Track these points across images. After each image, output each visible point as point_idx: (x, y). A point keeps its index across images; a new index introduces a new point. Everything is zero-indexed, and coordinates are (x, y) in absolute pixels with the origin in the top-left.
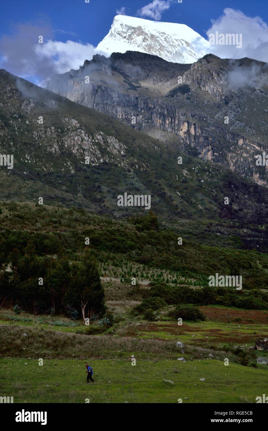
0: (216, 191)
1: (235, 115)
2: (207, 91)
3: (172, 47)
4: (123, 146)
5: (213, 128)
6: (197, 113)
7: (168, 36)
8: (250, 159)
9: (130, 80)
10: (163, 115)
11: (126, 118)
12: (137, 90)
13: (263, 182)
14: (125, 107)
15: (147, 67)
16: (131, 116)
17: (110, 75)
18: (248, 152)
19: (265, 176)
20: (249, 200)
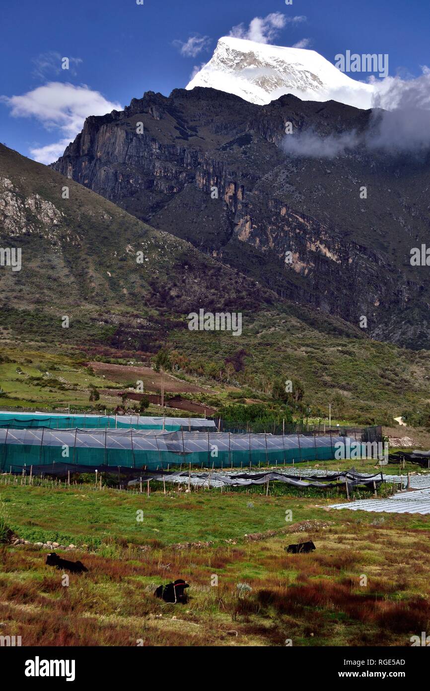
0: (160, 272)
1: (287, 176)
2: (274, 143)
3: (293, 81)
4: (59, 213)
5: (256, 193)
6: (251, 172)
7: (289, 66)
8: (291, 234)
9: (186, 127)
10: (209, 173)
11: (165, 176)
12: (187, 140)
13: (302, 264)
14: (167, 161)
15: (215, 110)
16: (172, 173)
17: (157, 120)
18: (289, 225)
19: (305, 256)
20: (199, 284)
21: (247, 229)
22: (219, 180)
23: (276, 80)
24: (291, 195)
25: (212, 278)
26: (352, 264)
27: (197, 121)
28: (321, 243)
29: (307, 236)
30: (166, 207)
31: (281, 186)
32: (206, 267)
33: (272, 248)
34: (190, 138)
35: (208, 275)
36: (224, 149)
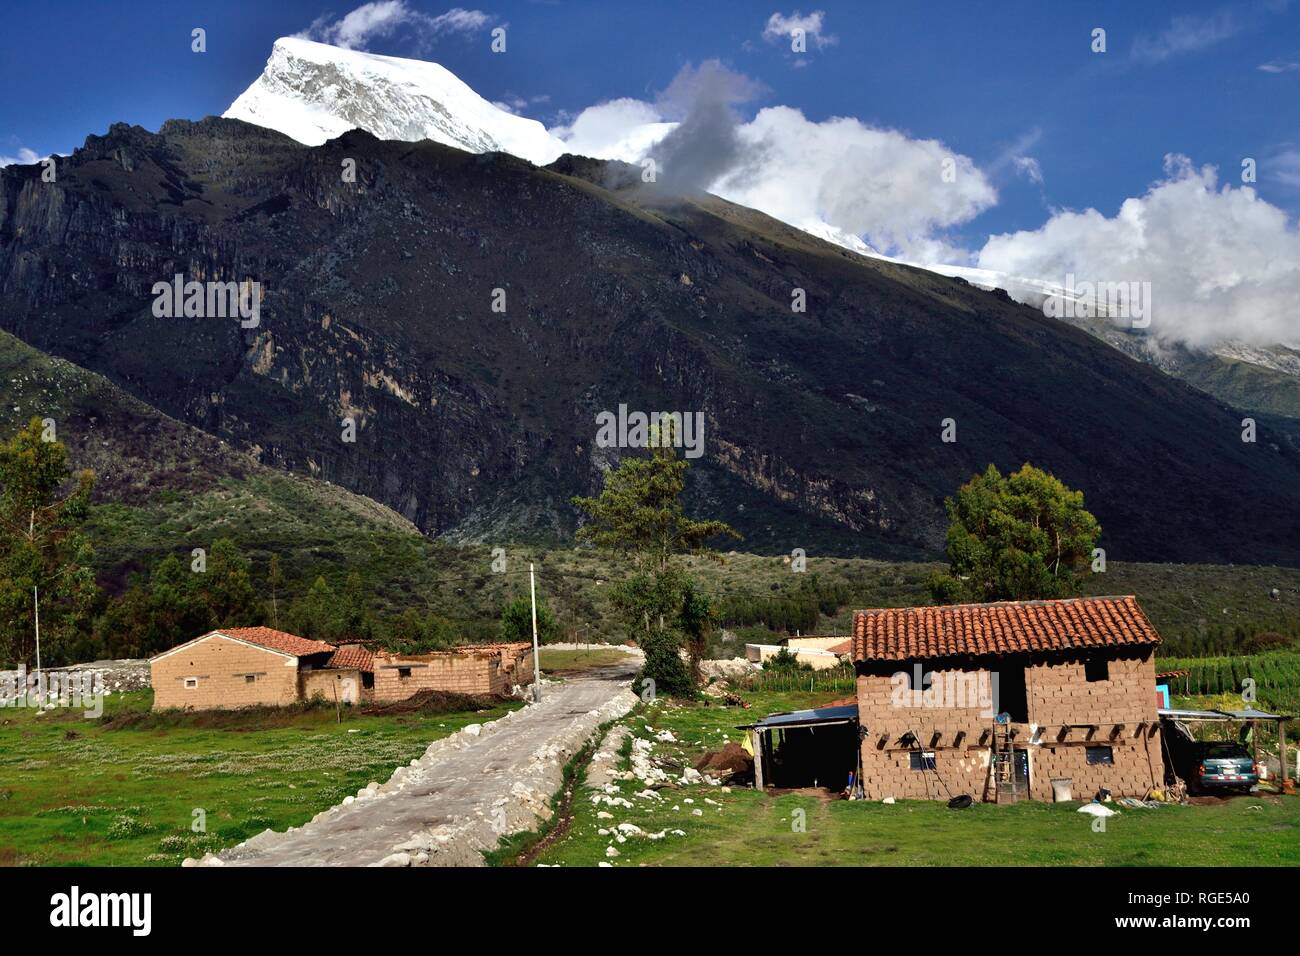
1: (338, 262)
2: (329, 210)
3: (403, 112)
5: (284, 292)
6: (284, 257)
7: (395, 88)
8: (339, 360)
9: (182, 183)
10: (210, 261)
11: (136, 267)
12: (182, 205)
13: (357, 411)
14: (142, 241)
15: (238, 155)
16: (149, 262)
17: (128, 172)
18: (335, 345)
19: (361, 397)
20: (109, 449)
21: (267, 354)
22: (228, 273)
23: (373, 110)
24: (341, 294)
25: (139, 438)
26: (436, 407)
27: (204, 173)
28: (386, 374)
29: (365, 362)
30: (134, 321)
31: (326, 280)
32: (131, 418)
33: (309, 384)
34: (186, 203)
35: (133, 433)
36: (240, 219)
